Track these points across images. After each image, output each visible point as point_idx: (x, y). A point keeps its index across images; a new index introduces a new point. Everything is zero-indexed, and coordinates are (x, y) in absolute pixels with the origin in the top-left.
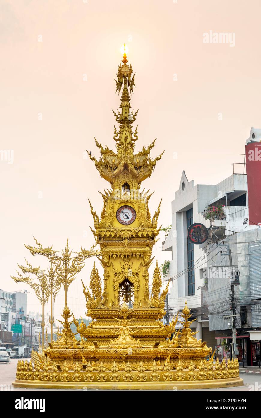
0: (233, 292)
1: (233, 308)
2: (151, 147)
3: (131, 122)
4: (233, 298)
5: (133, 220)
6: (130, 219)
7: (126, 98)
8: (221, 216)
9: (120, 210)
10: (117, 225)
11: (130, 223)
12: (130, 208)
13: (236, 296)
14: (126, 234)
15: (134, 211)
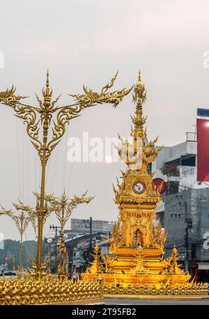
0: (187, 233)
1: (186, 245)
2: (155, 141)
3: (142, 123)
4: (187, 238)
5: (144, 191)
6: (141, 190)
7: (139, 107)
8: (176, 173)
9: (135, 184)
10: (133, 194)
11: (141, 193)
12: (142, 183)
13: (189, 237)
14: (140, 201)
15: (144, 185)
